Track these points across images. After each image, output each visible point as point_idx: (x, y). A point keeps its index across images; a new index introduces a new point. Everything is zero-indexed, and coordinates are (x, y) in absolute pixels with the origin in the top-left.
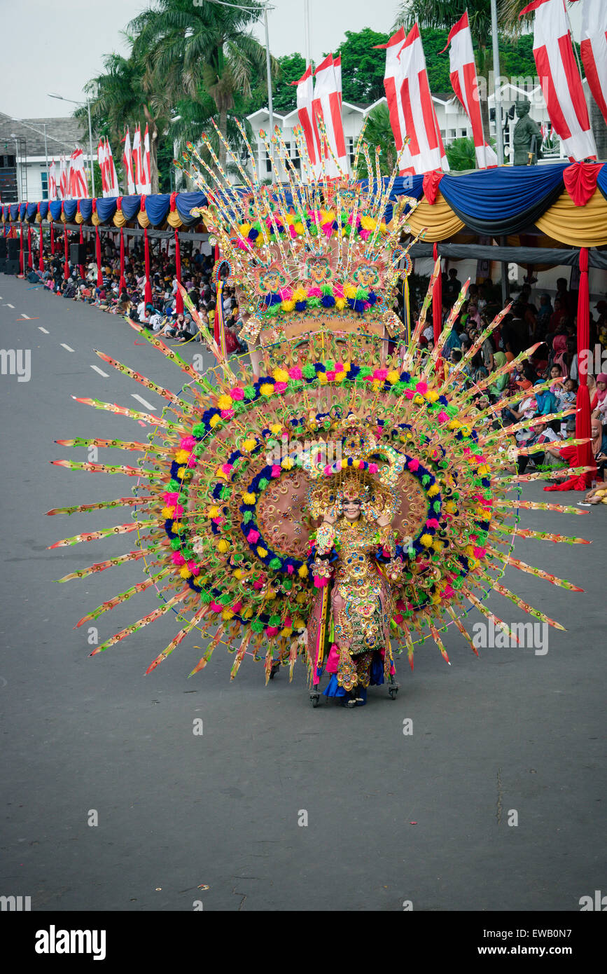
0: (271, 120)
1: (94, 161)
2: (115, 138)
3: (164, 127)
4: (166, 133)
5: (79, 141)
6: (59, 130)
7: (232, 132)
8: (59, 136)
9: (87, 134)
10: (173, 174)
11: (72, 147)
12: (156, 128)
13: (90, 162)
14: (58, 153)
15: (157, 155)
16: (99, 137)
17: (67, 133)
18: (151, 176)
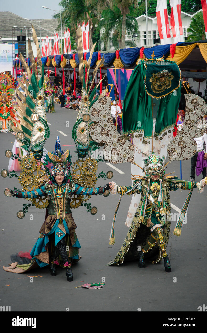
0: (147, 20)
1: (62, 40)
2: (72, 28)
3: (96, 23)
4: (96, 26)
5: (56, 30)
6: (47, 25)
7: (129, 25)
8: (46, 28)
9: (59, 26)
10: (100, 45)
11: (53, 33)
12: (92, 23)
13: (60, 40)
14: (46, 36)
15: (92, 37)
16: (65, 28)
17: (50, 26)
18: (90, 46)
